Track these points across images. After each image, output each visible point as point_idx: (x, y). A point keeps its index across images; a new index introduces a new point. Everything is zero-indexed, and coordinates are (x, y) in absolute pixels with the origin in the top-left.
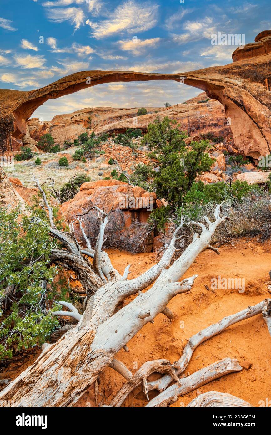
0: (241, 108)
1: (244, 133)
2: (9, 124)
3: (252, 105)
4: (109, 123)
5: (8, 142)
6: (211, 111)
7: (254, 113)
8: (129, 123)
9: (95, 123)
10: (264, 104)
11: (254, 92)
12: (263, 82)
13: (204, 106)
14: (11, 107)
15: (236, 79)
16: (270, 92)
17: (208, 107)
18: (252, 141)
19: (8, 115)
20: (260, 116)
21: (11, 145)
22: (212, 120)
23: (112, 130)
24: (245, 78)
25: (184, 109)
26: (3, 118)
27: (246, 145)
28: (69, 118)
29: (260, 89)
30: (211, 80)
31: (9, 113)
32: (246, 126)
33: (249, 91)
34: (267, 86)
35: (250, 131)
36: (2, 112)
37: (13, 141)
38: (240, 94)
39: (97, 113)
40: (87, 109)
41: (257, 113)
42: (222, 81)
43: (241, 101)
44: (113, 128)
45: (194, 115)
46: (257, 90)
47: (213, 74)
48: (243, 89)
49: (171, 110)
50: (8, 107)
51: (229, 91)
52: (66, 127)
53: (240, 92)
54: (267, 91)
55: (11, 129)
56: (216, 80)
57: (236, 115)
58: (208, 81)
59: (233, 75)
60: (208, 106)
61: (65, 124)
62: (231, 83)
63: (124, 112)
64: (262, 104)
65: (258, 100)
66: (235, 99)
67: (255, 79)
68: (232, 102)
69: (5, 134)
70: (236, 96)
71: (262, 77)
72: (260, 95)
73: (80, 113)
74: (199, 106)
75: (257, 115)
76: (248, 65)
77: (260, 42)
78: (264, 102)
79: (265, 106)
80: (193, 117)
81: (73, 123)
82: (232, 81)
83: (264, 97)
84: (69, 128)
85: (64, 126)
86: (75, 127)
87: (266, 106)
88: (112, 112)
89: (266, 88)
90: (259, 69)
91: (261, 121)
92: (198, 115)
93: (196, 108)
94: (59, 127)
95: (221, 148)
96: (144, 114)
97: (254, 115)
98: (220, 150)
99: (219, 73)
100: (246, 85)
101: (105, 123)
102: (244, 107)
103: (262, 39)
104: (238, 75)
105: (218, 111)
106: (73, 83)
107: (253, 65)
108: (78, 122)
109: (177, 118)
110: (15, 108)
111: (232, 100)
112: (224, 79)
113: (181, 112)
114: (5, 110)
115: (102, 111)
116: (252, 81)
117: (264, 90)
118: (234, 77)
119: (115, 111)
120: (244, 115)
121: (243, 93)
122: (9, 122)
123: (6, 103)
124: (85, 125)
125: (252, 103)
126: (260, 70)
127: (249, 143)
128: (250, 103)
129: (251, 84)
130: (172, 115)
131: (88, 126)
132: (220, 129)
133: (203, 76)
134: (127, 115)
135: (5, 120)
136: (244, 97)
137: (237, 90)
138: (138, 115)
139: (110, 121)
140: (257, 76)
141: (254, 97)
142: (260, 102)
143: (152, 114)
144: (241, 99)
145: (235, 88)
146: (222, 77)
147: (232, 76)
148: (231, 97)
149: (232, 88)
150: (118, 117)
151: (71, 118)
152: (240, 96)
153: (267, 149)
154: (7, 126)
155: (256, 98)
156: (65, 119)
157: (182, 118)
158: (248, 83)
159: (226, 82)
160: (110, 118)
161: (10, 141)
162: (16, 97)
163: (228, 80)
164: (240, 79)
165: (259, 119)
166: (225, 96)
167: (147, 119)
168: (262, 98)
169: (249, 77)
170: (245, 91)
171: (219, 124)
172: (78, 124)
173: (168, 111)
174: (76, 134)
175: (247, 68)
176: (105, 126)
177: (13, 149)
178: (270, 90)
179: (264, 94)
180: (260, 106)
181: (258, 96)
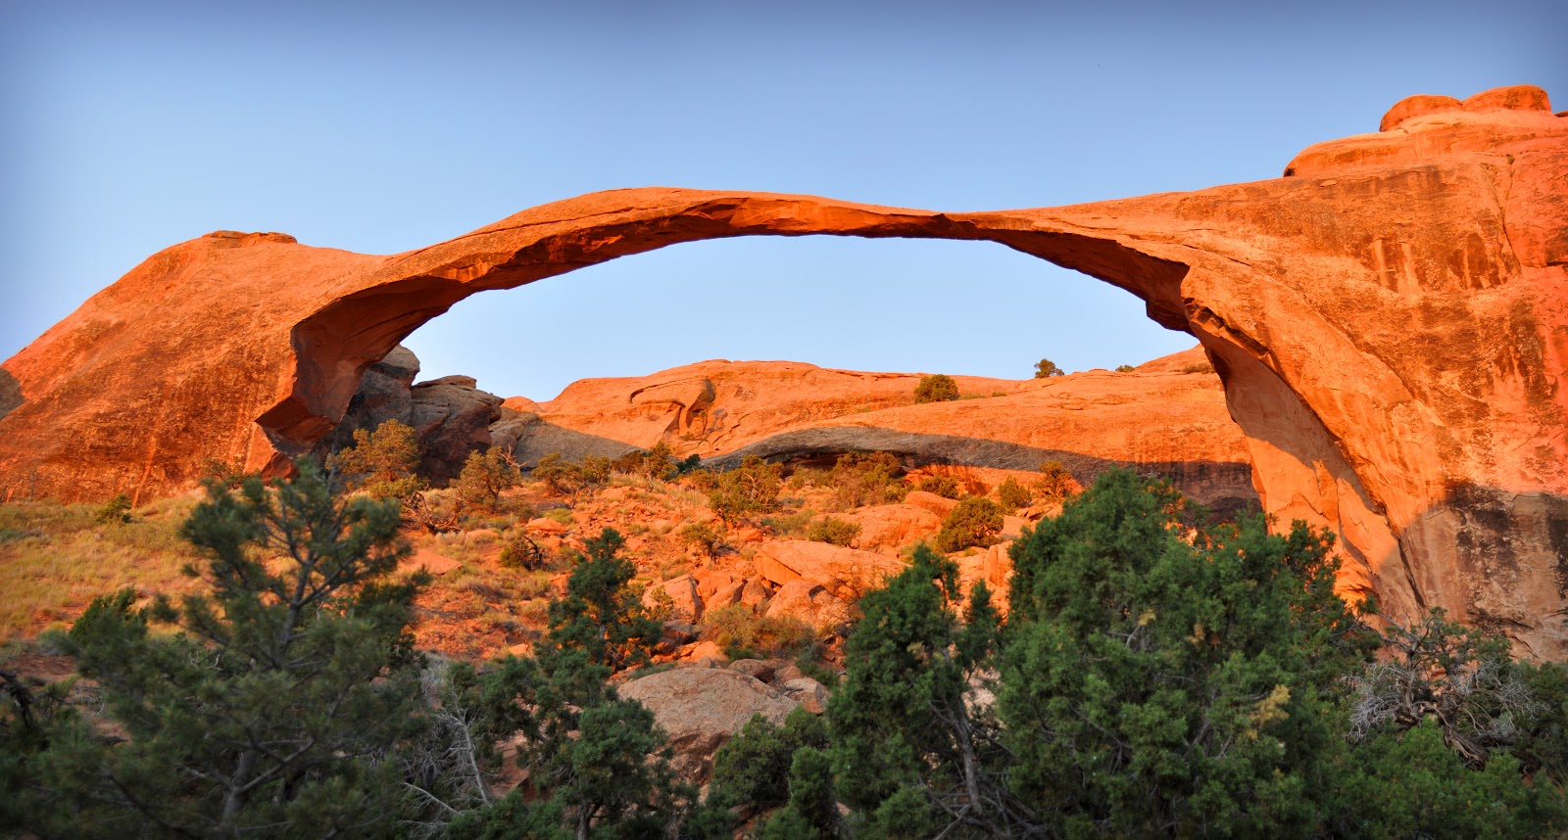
0: (1265, 362)
2: (259, 372)
3: (1312, 348)
5: (234, 448)
7: (1319, 385)
10: (1371, 349)
11: (1321, 291)
12: (1360, 249)
15: (1246, 237)
16: (1396, 296)
19: (267, 337)
20: (1349, 399)
24: (1283, 235)
25: (1114, 390)
26: (242, 349)
29: (1351, 283)
30: (1133, 237)
31: (277, 328)
33: (1299, 289)
34: (1382, 270)
36: (254, 323)
38: (1254, 297)
41: (1336, 384)
42: (1179, 242)
43: (1260, 326)
45: (1157, 418)
46: (1338, 284)
47: (1148, 217)
48: (1268, 278)
50: (284, 308)
51: (1208, 281)
53: (1257, 288)
54: (1384, 292)
55: (265, 393)
56: (1153, 237)
57: (1267, 402)
58: (1121, 239)
62: (1216, 252)
64: (1359, 346)
65: (1342, 329)
66: (1231, 320)
67: (1329, 241)
68: (1228, 335)
69: (235, 410)
70: (1236, 303)
71: (1359, 234)
72: (1347, 305)
75: (1337, 395)
78: (1368, 338)
79: (1371, 357)
80: (1150, 429)
82: (1226, 243)
83: (1368, 315)
87: (1379, 356)
89: (1377, 280)
90: (1343, 202)
91: (1354, 427)
92: (1174, 419)
93: (1171, 393)
97: (1321, 394)
99: (1176, 214)
100: (1285, 264)
102: (1277, 358)
104: (1254, 222)
111: (1221, 322)
112: (1191, 234)
116: (1315, 248)
117: (1368, 285)
118: (1234, 229)
121: (1272, 294)
122: (264, 363)
125: (1311, 339)
126: (1348, 203)
128: (1302, 337)
129: (1309, 259)
130: (1058, 412)
133: (1106, 222)
135: (251, 356)
136: (1274, 312)
137: (1245, 279)
140: (1333, 226)
141: (1322, 312)
142: (1349, 335)
144: (1258, 317)
145: (1234, 271)
146: (1184, 227)
147: (1227, 226)
148: (1214, 310)
149: (1222, 269)
152: (1254, 308)
153: (1401, 572)
155: (1328, 320)
158: (1293, 253)
159: (1198, 246)
161: (245, 442)
163: (1206, 238)
164: (1259, 237)
165: (1346, 417)
166: (1187, 303)
168: (1360, 319)
169: (1300, 232)
170: (1279, 287)
175: (1294, 197)
178: (1393, 286)
179: (1368, 303)
180: (1347, 353)
181: (1337, 311)
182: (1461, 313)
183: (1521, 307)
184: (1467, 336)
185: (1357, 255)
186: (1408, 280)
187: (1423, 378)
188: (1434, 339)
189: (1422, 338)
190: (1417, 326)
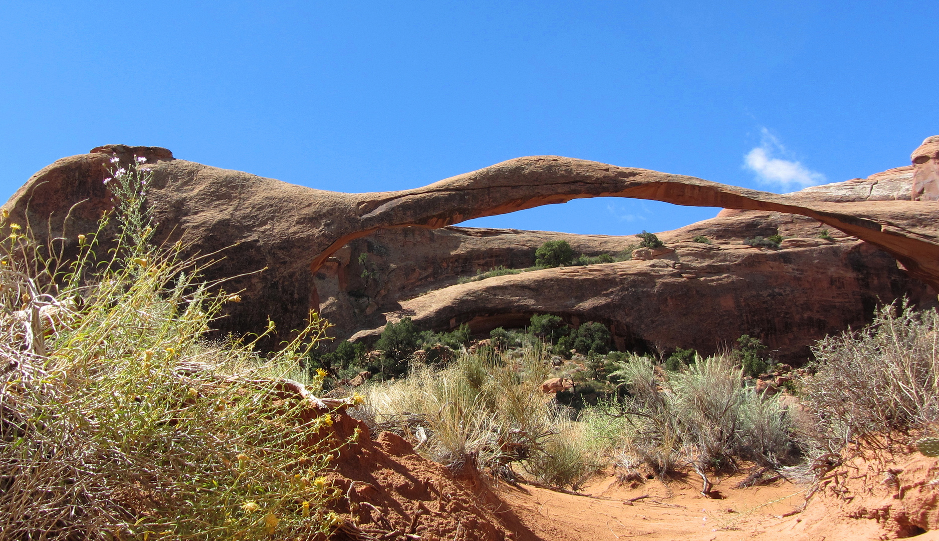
9: (377, 276)
13: (773, 259)
17: (785, 262)
22: (807, 307)
45: (750, 286)
49: (669, 259)
60: (785, 259)
63: (479, 244)
74: (757, 256)
80: (747, 294)
88: (433, 240)
92: (760, 287)
93: (751, 264)
96: (570, 262)
105: (820, 281)
109: (697, 292)
113: (703, 271)
119: (442, 238)
130: (680, 280)
157: (715, 293)
167: (593, 282)
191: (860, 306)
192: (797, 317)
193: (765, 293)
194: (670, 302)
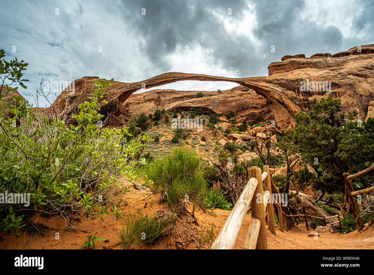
0: (283, 105)
1: (284, 119)
3: (290, 105)
4: (173, 101)
5: (110, 119)
6: (252, 98)
8: (191, 103)
9: (163, 101)
10: (297, 105)
11: (290, 96)
12: (294, 91)
13: (246, 94)
14: (116, 94)
15: (278, 87)
18: (290, 125)
19: (113, 100)
20: (295, 111)
21: (112, 121)
22: (253, 104)
23: (178, 108)
24: (283, 88)
25: (232, 95)
27: (285, 128)
28: (142, 97)
29: (293, 95)
31: (115, 98)
32: (285, 116)
33: (287, 96)
34: (297, 94)
35: (288, 119)
36: (109, 97)
37: (115, 118)
39: (164, 94)
40: (156, 91)
41: (293, 109)
42: (268, 88)
43: (282, 101)
44: (179, 106)
45: (240, 100)
47: (262, 82)
48: (282, 94)
49: (222, 95)
50: (113, 94)
51: (274, 94)
52: (141, 104)
54: (298, 97)
55: (115, 110)
56: (264, 86)
57: (277, 108)
58: (260, 87)
59: (275, 84)
60: (249, 94)
61: (140, 102)
62: (274, 90)
63: (186, 94)
65: (293, 102)
66: (278, 100)
67: (289, 89)
68: (276, 101)
70: (279, 98)
71: (294, 88)
72: (293, 98)
73: (151, 93)
74: (243, 93)
75: (293, 111)
76: (284, 79)
77: (284, 61)
78: (296, 103)
80: (239, 101)
81: (146, 101)
82: (275, 88)
83: (296, 100)
84: (143, 105)
85: (139, 103)
86: (148, 104)
88: (176, 94)
90: (291, 83)
92: (242, 100)
93: (241, 95)
94: (135, 103)
95: (270, 129)
96: (201, 97)
97: (291, 110)
98: (269, 131)
99: (266, 82)
100: (284, 92)
101: (171, 101)
102: (285, 105)
103: (286, 60)
104: (278, 85)
105: (257, 98)
106: (164, 80)
107: (287, 80)
108: (150, 100)
109: (227, 101)
110: (119, 95)
111: (276, 100)
113: (230, 97)
114: (111, 96)
115: (168, 92)
116: (288, 90)
117: (296, 96)
118: (276, 86)
119: (178, 93)
120: (284, 109)
121: (283, 96)
122: (114, 104)
123: (112, 91)
124: (155, 103)
127: (287, 127)
128: (288, 103)
129: (287, 92)
130: (224, 99)
131: (157, 103)
132: (259, 111)
133: (255, 83)
134: (188, 96)
135: (111, 103)
136: (284, 99)
137: (279, 94)
138: (197, 97)
139: (174, 100)
140: (290, 87)
141: (290, 99)
143: (209, 97)
146: (269, 85)
148: (275, 98)
149: (276, 92)
150: (180, 97)
151: (144, 97)
152: (281, 98)
154: (112, 107)
156: (139, 97)
157: (232, 102)
158: (285, 90)
159: (271, 88)
160: (175, 98)
161: (112, 118)
162: (119, 87)
163: (272, 87)
164: (280, 87)
165: (294, 113)
166: (271, 97)
167: (205, 101)
168: (295, 101)
169: (285, 87)
171: (258, 107)
172: (150, 102)
173: (220, 96)
174: (149, 110)
175: (283, 81)
176: (171, 104)
177: (114, 124)
178: (299, 96)
179: (296, 98)
180: (294, 105)
181: (292, 99)
182: (307, 100)
183: (315, 100)
184: (309, 104)
185: (293, 91)
186: (301, 95)
187: (304, 109)
188: (305, 104)
189: (303, 103)
190: (302, 102)
191: (266, 103)
192: (250, 106)
193: (243, 101)
194: (221, 104)
